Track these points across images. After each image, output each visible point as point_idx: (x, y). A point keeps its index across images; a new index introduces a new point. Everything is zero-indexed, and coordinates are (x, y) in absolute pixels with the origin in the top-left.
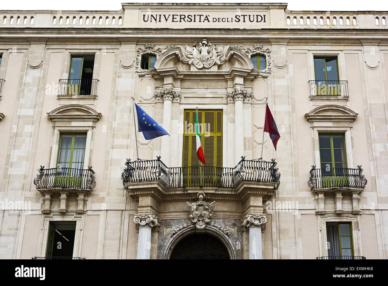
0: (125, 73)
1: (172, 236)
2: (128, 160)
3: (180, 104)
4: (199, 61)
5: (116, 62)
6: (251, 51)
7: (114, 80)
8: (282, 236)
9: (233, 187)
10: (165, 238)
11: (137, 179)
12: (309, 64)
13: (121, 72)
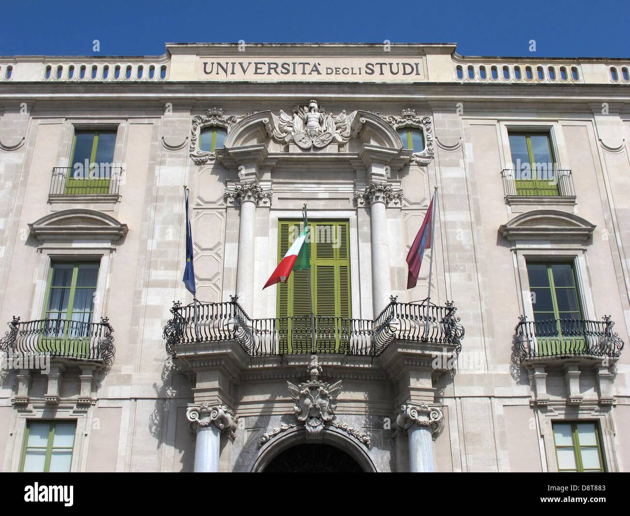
0: (171, 156)
1: (259, 446)
2: (175, 304)
3: (271, 210)
4: (304, 136)
5: (154, 138)
6: (396, 121)
7: (151, 170)
8: (469, 448)
9: (375, 354)
10: (246, 452)
11: (193, 338)
12: (500, 143)
13: (164, 156)
